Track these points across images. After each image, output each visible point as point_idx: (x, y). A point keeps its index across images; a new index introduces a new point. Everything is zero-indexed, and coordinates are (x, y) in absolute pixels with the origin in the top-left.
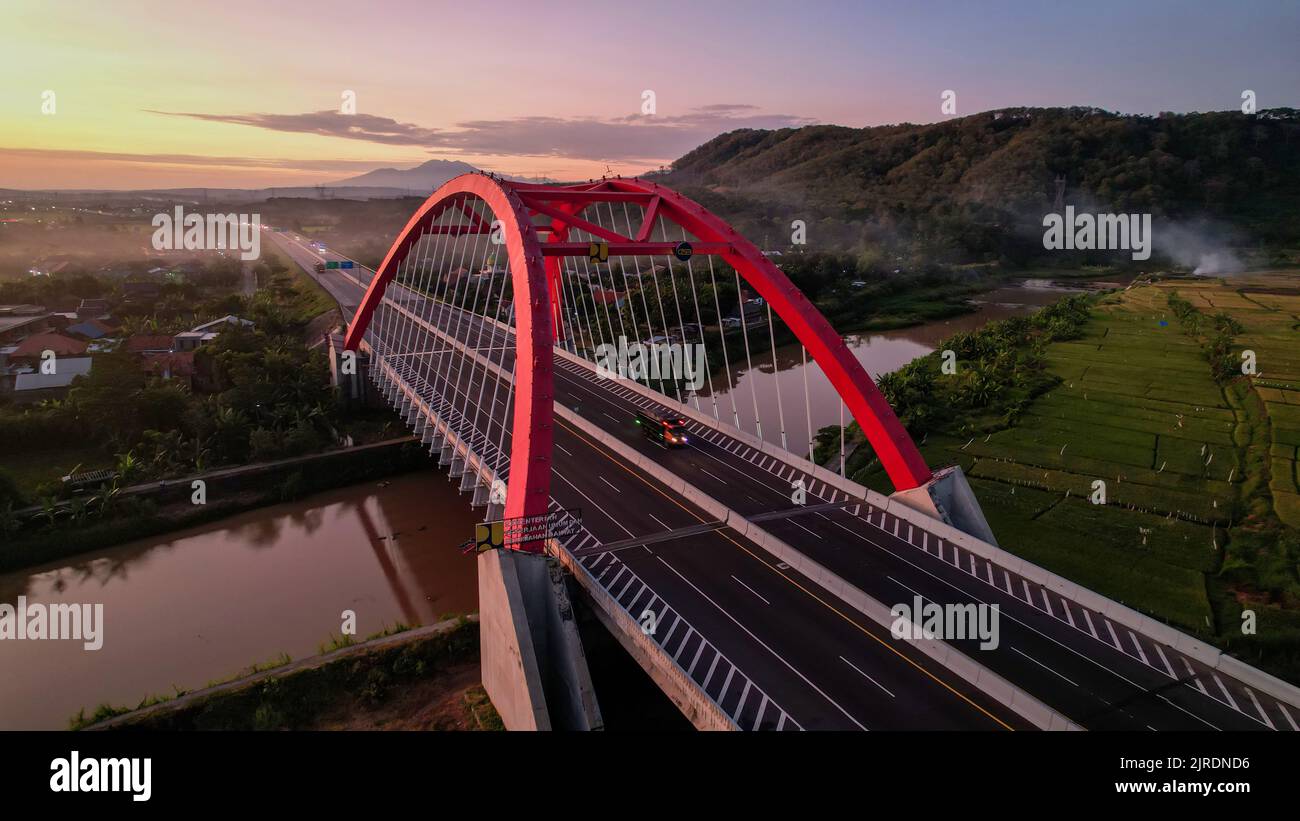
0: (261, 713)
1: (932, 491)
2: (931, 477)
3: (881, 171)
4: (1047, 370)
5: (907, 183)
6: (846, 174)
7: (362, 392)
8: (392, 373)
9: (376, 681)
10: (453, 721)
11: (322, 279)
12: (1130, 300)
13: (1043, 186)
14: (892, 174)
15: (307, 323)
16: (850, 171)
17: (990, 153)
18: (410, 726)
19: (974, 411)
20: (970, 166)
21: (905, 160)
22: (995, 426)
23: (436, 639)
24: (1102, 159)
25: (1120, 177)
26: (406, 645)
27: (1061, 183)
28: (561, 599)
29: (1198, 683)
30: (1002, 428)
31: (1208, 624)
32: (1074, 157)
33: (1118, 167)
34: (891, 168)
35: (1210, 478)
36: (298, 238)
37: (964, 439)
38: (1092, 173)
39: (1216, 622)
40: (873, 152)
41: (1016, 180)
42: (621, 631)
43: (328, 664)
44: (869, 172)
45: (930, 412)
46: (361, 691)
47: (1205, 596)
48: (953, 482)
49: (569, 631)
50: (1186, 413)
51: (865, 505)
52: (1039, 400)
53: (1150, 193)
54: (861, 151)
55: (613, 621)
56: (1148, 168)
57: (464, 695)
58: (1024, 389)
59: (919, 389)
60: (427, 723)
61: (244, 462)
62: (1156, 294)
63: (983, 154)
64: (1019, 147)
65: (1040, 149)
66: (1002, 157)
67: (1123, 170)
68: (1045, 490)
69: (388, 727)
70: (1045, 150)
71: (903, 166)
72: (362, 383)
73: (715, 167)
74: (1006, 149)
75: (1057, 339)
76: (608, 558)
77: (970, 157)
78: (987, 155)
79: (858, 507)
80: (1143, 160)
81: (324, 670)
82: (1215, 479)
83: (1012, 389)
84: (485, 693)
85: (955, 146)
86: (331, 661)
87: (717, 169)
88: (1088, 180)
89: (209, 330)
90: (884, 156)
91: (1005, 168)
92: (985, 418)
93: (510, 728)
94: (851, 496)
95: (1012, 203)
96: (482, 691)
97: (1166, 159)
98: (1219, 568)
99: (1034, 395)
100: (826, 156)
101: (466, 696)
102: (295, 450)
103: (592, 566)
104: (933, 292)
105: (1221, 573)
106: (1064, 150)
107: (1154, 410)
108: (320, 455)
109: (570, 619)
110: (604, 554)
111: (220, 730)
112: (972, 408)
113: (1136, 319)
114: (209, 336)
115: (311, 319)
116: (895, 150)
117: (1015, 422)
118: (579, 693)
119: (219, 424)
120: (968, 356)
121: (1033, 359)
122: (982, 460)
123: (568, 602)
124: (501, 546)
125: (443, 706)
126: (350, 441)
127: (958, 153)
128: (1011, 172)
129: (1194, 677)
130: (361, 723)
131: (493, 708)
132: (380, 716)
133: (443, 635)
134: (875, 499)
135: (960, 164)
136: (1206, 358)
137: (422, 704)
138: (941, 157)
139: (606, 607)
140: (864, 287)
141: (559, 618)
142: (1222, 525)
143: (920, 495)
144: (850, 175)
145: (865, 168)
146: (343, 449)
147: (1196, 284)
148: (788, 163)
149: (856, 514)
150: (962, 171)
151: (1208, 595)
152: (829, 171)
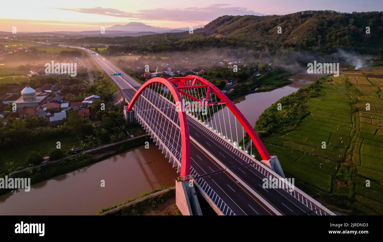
0: (133, 211)
1: (270, 162)
2: (270, 158)
3: (267, 30)
4: (307, 109)
5: (274, 34)
6: (256, 31)
7: (133, 120)
8: (140, 117)
9: (155, 204)
10: (171, 213)
11: (113, 78)
12: (335, 80)
13: (315, 36)
14: (270, 31)
15: (112, 94)
16: (258, 30)
17: (300, 25)
18: (163, 214)
19: (285, 124)
20: (293, 29)
21: (274, 27)
22: (291, 130)
23: (165, 194)
24: (333, 27)
25: (338, 33)
26: (159, 196)
27: (320, 38)
28: (194, 191)
29: (316, 211)
30: (292, 130)
31: (329, 190)
32: (325, 27)
33: (338, 30)
34: (270, 29)
35: (340, 147)
36: (97, 55)
37: (282, 134)
38: (330, 32)
39: (331, 190)
40: (265, 24)
41: (307, 34)
42: (206, 198)
43: (144, 200)
44: (263, 30)
45: (275, 126)
46: (152, 206)
47: (331, 183)
48: (275, 160)
49: (195, 197)
50: (340, 125)
51: (256, 164)
52: (303, 120)
53: (347, 38)
54: (261, 24)
55: (204, 196)
56: (347, 30)
57: (172, 206)
58: (300, 116)
59: (272, 118)
60: (166, 213)
61: (109, 143)
62: (343, 77)
63: (297, 25)
64: (308, 23)
65: (314, 24)
66: (303, 26)
67: (340, 31)
68: (300, 151)
69: (158, 214)
70: (316, 25)
71: (273, 29)
72: (132, 118)
73: (217, 27)
74: (305, 24)
75: (312, 97)
76: (202, 179)
77: (293, 27)
78: (299, 26)
79: (254, 164)
80: (346, 28)
81: (143, 201)
82: (342, 148)
83: (297, 116)
84: (177, 206)
85: (289, 23)
86: (144, 199)
87: (218, 28)
88: (329, 34)
89: (90, 99)
90: (268, 25)
91: (304, 30)
92: (288, 127)
93: (184, 215)
94: (253, 161)
95: (305, 41)
96: (176, 206)
97: (353, 27)
98: (336, 175)
99: (303, 118)
100: (251, 25)
101: (173, 207)
102: (121, 140)
103: (199, 182)
104: (280, 76)
105: (336, 176)
106: (322, 24)
107: (332, 124)
108: (126, 141)
109: (196, 195)
110: (200, 178)
111: (126, 215)
112: (285, 123)
113: (335, 88)
114: (91, 102)
115: (113, 93)
116: (271, 24)
117: (296, 129)
118: (198, 210)
119: (102, 133)
120: (287, 104)
121: (303, 105)
122: (286, 141)
123: (195, 191)
124: (182, 181)
125: (169, 209)
126: (133, 136)
127: (290, 25)
128: (306, 31)
129: (316, 210)
130: (153, 213)
131: (179, 210)
132: (157, 211)
133: (166, 193)
134: (258, 162)
135: (291, 28)
136: (350, 104)
137: (164, 209)
138: (285, 26)
139: (203, 193)
140: (260, 76)
141: (193, 195)
142: (340, 162)
143: (267, 162)
144: (258, 31)
145: (262, 29)
146: (131, 138)
147: (356, 73)
148: (239, 27)
149: (254, 167)
150: (291, 31)
151: (331, 182)
152: (251, 30)
